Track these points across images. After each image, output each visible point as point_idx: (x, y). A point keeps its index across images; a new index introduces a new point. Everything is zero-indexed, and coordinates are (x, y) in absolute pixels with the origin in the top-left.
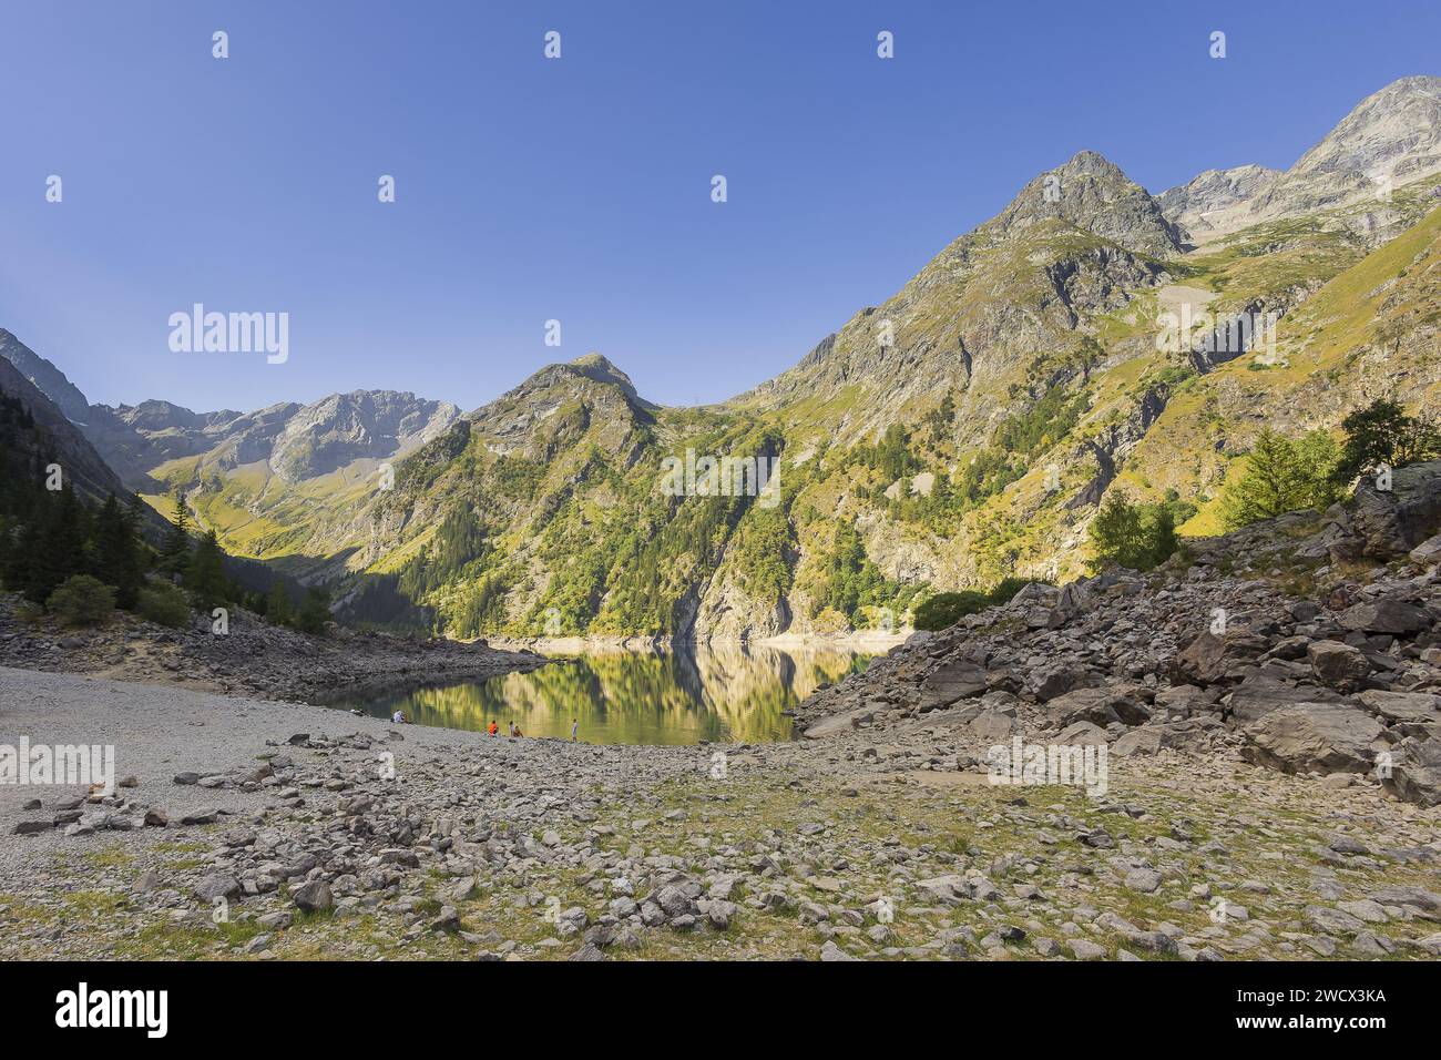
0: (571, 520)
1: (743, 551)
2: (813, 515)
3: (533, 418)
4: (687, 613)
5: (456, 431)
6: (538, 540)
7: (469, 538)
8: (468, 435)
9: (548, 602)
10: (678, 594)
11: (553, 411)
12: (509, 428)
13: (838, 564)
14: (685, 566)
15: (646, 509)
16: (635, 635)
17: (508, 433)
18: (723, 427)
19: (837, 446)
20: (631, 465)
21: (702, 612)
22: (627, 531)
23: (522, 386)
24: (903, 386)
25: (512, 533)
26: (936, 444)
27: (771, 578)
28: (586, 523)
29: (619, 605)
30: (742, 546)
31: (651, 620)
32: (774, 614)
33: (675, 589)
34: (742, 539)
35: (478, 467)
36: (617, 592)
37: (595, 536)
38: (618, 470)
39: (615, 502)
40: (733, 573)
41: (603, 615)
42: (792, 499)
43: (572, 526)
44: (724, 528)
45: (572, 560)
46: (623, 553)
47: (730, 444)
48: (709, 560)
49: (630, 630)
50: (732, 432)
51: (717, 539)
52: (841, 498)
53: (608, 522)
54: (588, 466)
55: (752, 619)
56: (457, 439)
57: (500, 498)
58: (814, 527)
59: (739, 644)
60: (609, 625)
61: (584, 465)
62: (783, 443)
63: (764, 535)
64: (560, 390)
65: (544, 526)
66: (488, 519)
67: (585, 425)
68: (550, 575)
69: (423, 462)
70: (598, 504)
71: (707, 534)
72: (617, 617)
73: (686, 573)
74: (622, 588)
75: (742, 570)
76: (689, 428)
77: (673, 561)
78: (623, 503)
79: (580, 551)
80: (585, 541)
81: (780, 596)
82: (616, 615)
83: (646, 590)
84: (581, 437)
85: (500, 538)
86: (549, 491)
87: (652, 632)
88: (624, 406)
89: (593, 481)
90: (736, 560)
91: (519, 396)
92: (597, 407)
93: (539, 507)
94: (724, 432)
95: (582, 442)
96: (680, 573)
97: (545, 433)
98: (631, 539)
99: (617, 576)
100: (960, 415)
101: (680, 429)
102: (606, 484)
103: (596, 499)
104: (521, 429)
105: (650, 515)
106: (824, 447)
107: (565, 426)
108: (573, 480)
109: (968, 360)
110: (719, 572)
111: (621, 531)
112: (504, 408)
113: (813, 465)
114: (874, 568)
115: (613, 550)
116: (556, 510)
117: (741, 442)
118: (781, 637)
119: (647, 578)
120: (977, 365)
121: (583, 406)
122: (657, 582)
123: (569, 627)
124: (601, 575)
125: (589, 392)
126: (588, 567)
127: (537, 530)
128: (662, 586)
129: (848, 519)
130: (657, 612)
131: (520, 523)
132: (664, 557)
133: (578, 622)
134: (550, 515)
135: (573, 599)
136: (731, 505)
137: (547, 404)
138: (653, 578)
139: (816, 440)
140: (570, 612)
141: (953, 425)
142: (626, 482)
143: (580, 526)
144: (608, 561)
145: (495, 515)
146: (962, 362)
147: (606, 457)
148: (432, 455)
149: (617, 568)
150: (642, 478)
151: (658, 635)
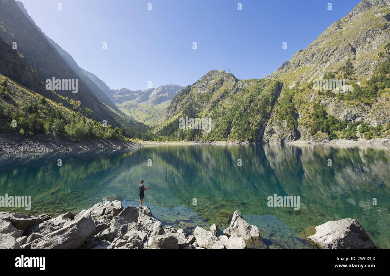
0: (219, 108)
1: (279, 113)
2: (301, 102)
3: (208, 83)
4: (260, 134)
5: (188, 87)
6: (211, 114)
7: (191, 113)
8: (191, 89)
9: (214, 131)
10: (257, 128)
11: (213, 81)
12: (201, 86)
13: (318, 117)
14: (258, 119)
15: (242, 104)
16: (243, 141)
17: (201, 87)
18: (262, 82)
19: (303, 83)
20: (236, 93)
21: (265, 134)
22: (237, 110)
23: (204, 76)
24: (326, 62)
25: (203, 112)
26: (348, 76)
27: (290, 122)
28: (224, 108)
29: (237, 131)
30: (278, 112)
31: (248, 136)
32: (293, 134)
33: (255, 126)
34: (277, 110)
35: (193, 96)
36: (236, 127)
37: (227, 112)
38: (232, 94)
39: (232, 103)
40: (276, 121)
41: (232, 134)
42: (292, 98)
43: (220, 109)
44: (270, 107)
45: (220, 119)
46: (236, 116)
47: (265, 86)
48: (266, 116)
49: (241, 139)
50: (265, 83)
51: (268, 110)
52: (312, 96)
53: (230, 108)
54: (223, 94)
55: (285, 135)
56: (188, 89)
57: (200, 103)
58: (303, 105)
59: (280, 143)
60: (234, 137)
61: (223, 93)
62: (283, 84)
63: (285, 108)
64: (214, 76)
65: (212, 110)
66: (196, 109)
67: (222, 84)
68: (215, 123)
69: (179, 95)
70: (227, 103)
71: (265, 109)
72: (236, 135)
73: (259, 121)
74: (237, 126)
75: (279, 119)
76: (251, 83)
77: (254, 117)
78: (235, 103)
79: (223, 116)
80: (224, 113)
81: (294, 128)
82: (236, 134)
83: (246, 126)
84: (221, 87)
85: (200, 114)
86: (213, 101)
87: (249, 140)
88: (232, 78)
89: (225, 97)
90: (276, 116)
91: (204, 78)
92: (225, 79)
93: (210, 105)
94: (262, 83)
95: (221, 88)
96: (256, 121)
97: (211, 86)
98: (238, 112)
99: (235, 123)
100: (355, 66)
101: (249, 84)
102: (229, 98)
103: (226, 102)
104: (205, 86)
105: (243, 105)
106: (298, 84)
107: (216, 84)
108: (219, 97)
109: (354, 50)
110: (270, 120)
111: (235, 110)
112: (199, 82)
113: (296, 88)
114: (333, 118)
115: (233, 116)
116: (215, 105)
117: (269, 85)
118: (296, 142)
119: (245, 123)
120: (358, 51)
121: (221, 79)
122: (249, 124)
123: (221, 138)
124: (230, 122)
125: (223, 75)
126: (226, 121)
127: (210, 111)
128: (251, 126)
129: (317, 102)
130: (250, 133)
131: (205, 110)
132: (250, 117)
133: (224, 136)
134: (213, 107)
135: (222, 129)
136: (271, 101)
137: (211, 79)
138: (247, 123)
139: (294, 82)
140: (221, 133)
141: (354, 70)
142: (235, 98)
143: (222, 109)
144: (231, 119)
145: (198, 108)
146: (351, 51)
147: (229, 91)
148: (181, 94)
149: (234, 120)
150: (239, 96)
151: (251, 141)
